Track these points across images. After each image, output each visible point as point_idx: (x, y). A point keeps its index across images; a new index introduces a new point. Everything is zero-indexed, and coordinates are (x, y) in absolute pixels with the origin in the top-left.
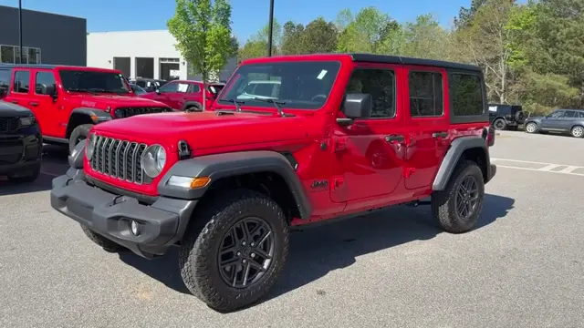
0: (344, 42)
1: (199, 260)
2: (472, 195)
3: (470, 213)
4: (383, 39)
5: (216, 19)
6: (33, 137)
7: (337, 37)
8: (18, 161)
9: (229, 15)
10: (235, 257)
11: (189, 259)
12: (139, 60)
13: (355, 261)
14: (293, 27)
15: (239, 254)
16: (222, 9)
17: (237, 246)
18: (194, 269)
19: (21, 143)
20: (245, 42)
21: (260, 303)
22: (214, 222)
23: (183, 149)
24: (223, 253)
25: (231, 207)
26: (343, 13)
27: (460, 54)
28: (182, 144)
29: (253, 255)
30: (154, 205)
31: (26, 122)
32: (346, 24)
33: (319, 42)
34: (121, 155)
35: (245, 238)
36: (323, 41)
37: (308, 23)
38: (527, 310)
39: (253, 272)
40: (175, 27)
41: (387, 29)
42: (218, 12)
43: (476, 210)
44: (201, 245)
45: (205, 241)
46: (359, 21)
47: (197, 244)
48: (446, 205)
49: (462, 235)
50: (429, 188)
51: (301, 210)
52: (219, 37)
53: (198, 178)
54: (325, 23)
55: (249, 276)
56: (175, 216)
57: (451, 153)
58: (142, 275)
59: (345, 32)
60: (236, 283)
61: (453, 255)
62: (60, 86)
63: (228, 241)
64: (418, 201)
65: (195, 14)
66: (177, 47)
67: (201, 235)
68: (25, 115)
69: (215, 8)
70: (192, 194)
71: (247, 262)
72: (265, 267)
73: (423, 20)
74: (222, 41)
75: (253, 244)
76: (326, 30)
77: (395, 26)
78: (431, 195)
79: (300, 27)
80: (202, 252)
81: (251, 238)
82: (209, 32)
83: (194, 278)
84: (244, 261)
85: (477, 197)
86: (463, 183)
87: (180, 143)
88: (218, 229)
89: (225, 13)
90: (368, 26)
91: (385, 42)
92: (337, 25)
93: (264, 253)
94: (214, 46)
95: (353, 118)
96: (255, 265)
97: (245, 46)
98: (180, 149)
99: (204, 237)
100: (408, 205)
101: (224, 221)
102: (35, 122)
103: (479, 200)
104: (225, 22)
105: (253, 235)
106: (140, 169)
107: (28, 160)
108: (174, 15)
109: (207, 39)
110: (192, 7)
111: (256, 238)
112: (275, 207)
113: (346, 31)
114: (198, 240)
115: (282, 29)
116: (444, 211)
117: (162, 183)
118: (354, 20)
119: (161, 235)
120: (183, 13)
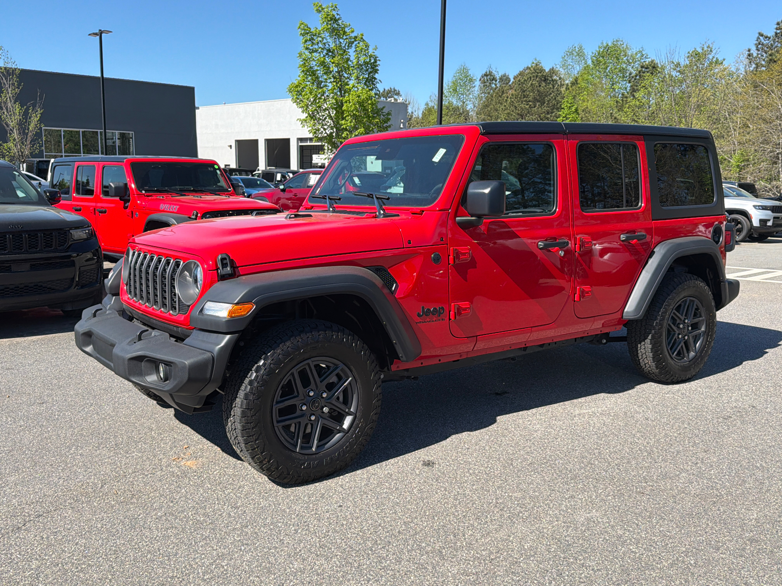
0: (574, 97)
1: (244, 414)
2: (695, 326)
3: (692, 354)
4: (634, 90)
5: (358, 78)
6: (89, 255)
7: (563, 89)
8: (69, 287)
9: (376, 71)
10: (298, 413)
11: (232, 413)
12: (270, 143)
13: (495, 421)
14: (494, 79)
15: (304, 408)
16: (366, 63)
17: (301, 396)
18: (239, 426)
19: (73, 264)
20: (423, 107)
21: (339, 475)
22: (264, 364)
23: (224, 265)
24: (282, 406)
25: (288, 344)
26: (571, 53)
27: (758, 108)
28: (222, 259)
29: (326, 410)
30: (187, 341)
31: (79, 234)
32: (577, 69)
33: (535, 100)
34: (155, 275)
35: (313, 386)
36: (540, 99)
37: (516, 72)
38: (729, 493)
39: (326, 433)
40: (299, 93)
41: (640, 74)
42: (359, 66)
43: (703, 347)
44: (246, 395)
45: (251, 389)
46: (597, 63)
47: (241, 394)
48: (648, 341)
49: (676, 387)
50: (618, 316)
51: (398, 349)
52: (361, 104)
53: (237, 304)
54: (542, 70)
55: (320, 440)
56: (208, 355)
57: (653, 263)
58: (197, 437)
59: (575, 82)
60: (302, 448)
61: (649, 414)
62: (133, 186)
63: (288, 390)
64: (606, 335)
65: (328, 72)
66: (304, 122)
67: (247, 381)
68: (77, 225)
69: (355, 61)
70: (231, 325)
71: (317, 420)
72: (346, 426)
73: (697, 57)
74: (365, 110)
75: (325, 395)
76: (545, 80)
77: (653, 68)
78: (625, 325)
79: (505, 79)
80: (248, 404)
81: (323, 386)
82: (346, 98)
83: (240, 438)
84: (313, 418)
85: (703, 329)
86: (678, 308)
87: (220, 257)
88: (270, 372)
89: (371, 68)
90: (612, 71)
91: (637, 95)
92: (562, 71)
93: (342, 407)
94: (355, 117)
95: (479, 216)
96: (331, 424)
97: (424, 114)
98: (220, 265)
99: (251, 383)
100: (591, 342)
101: (277, 363)
102: (92, 235)
103: (707, 333)
104: (370, 82)
105: (325, 382)
106: (175, 295)
107: (82, 287)
108: (297, 76)
109: (344, 108)
110: (323, 64)
111: (330, 387)
112: (356, 344)
113: (576, 80)
114: (243, 388)
115: (477, 83)
116: (645, 349)
117: (195, 313)
118: (589, 62)
119: (190, 380)
120: (310, 72)
